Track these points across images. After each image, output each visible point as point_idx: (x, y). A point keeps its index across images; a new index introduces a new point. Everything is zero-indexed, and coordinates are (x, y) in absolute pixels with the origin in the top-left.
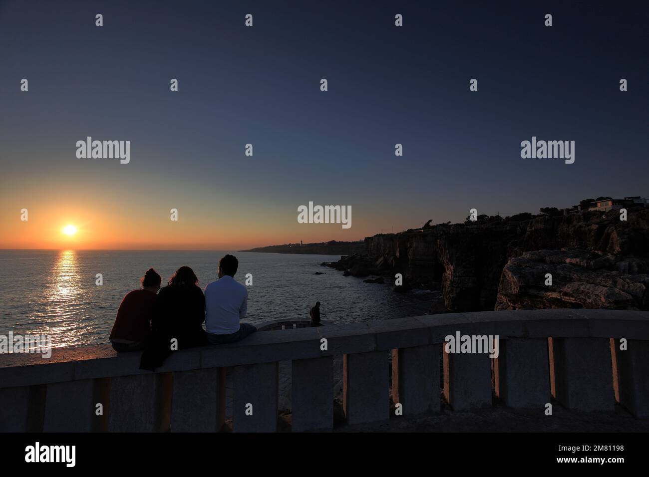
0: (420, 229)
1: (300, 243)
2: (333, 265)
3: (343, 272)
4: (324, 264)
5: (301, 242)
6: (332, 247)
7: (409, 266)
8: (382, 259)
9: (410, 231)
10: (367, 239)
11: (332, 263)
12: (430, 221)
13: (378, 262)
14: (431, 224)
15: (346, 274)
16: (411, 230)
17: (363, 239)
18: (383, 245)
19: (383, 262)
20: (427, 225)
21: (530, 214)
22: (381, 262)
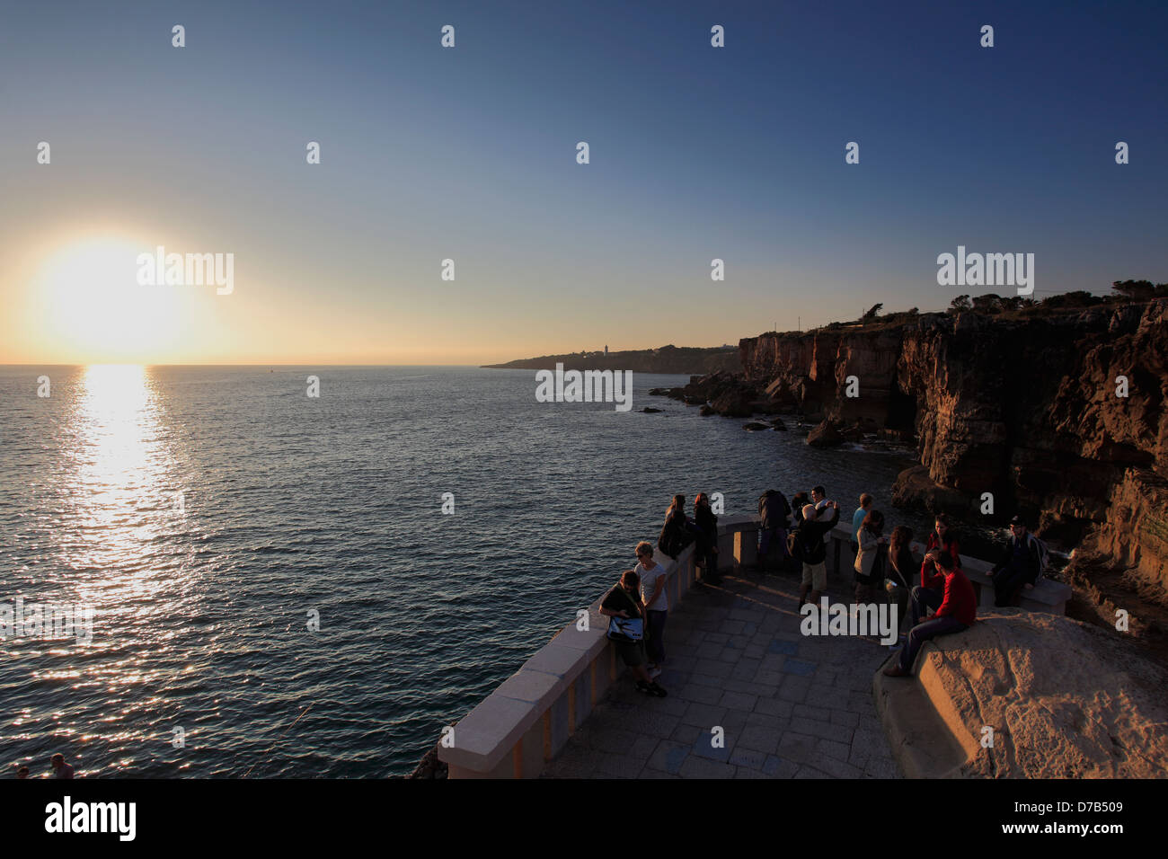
0: (856, 323)
1: (604, 351)
2: (676, 394)
3: (698, 409)
4: (656, 392)
5: (606, 347)
6: (669, 358)
7: (837, 397)
8: (777, 382)
9: (835, 326)
10: (746, 344)
11: (672, 390)
12: (878, 306)
13: (768, 390)
14: (880, 313)
15: (707, 413)
16: (837, 324)
17: (736, 343)
18: (778, 354)
19: (779, 388)
20: (872, 313)
21: (1089, 294)
22: (774, 389)
